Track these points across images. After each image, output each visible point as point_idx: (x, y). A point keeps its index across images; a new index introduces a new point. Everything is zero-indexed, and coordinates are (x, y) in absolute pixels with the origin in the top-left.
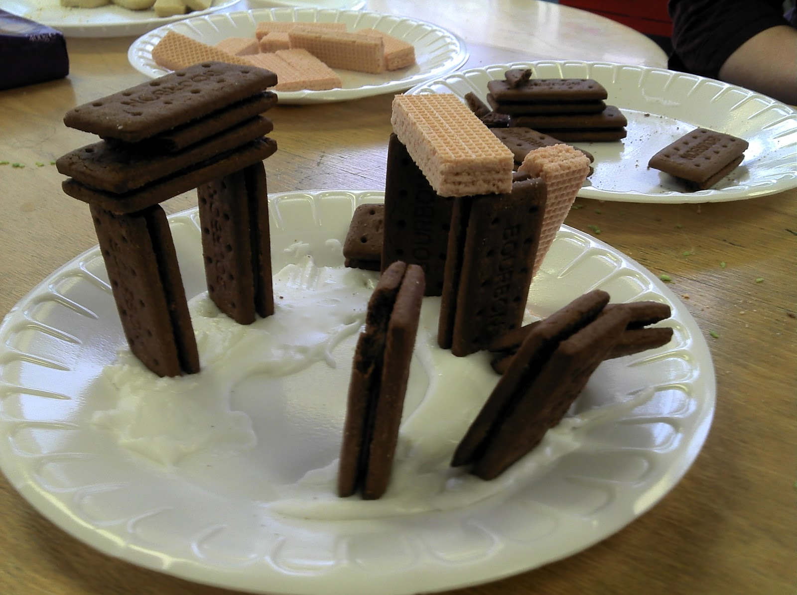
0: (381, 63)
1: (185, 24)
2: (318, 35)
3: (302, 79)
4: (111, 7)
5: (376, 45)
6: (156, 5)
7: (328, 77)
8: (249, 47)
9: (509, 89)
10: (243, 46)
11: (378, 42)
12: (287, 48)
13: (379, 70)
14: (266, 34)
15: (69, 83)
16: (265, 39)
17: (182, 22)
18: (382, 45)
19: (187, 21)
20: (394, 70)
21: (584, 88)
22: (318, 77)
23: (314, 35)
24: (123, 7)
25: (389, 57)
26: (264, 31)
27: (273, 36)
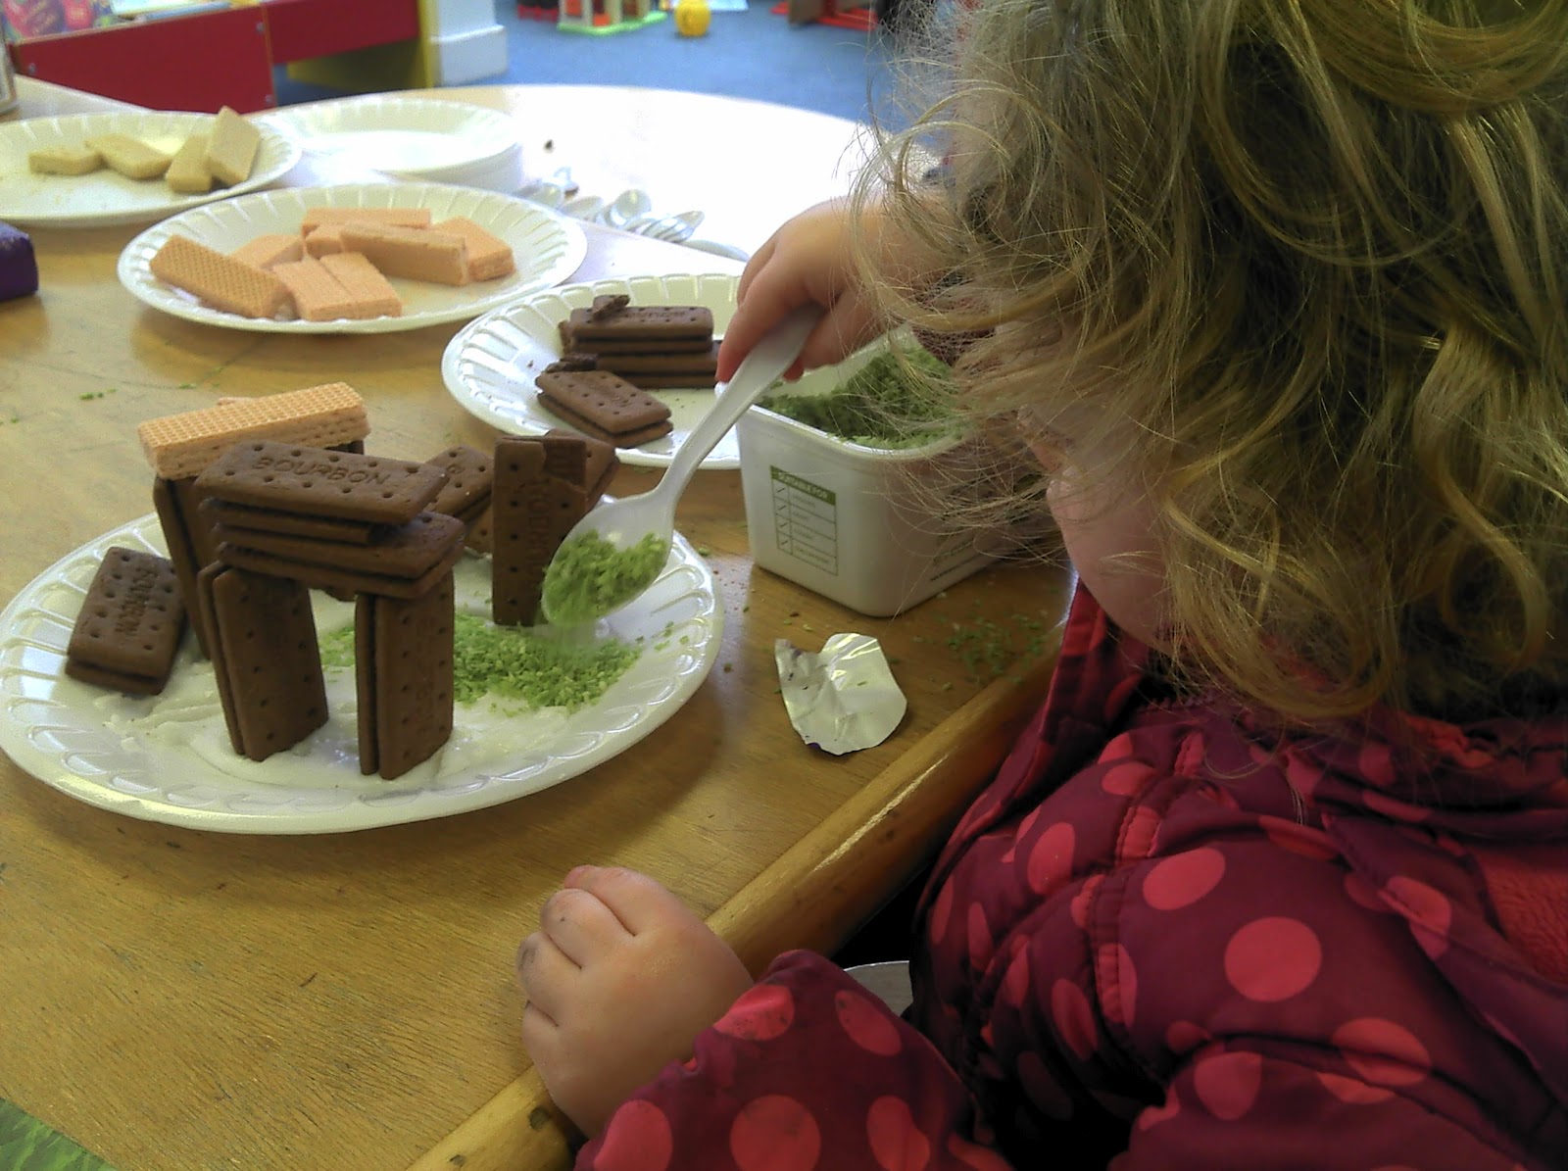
0: (465, 271)
1: (203, 214)
2: (379, 235)
3: (347, 301)
4: (105, 174)
5: (455, 250)
6: (167, 175)
7: (383, 297)
8: (286, 251)
9: (589, 322)
10: (278, 248)
11: (458, 246)
12: (339, 251)
13: (463, 281)
14: (314, 228)
15: (38, 303)
16: (312, 236)
17: (198, 210)
18: (464, 248)
19: (206, 209)
20: (485, 281)
21: (684, 321)
22: (367, 297)
23: (373, 235)
24: (121, 174)
25: (476, 264)
26: (313, 222)
27: (322, 233)
